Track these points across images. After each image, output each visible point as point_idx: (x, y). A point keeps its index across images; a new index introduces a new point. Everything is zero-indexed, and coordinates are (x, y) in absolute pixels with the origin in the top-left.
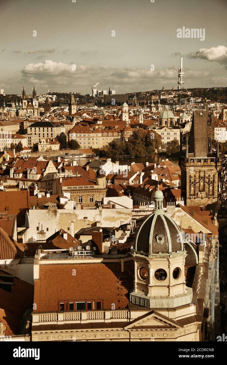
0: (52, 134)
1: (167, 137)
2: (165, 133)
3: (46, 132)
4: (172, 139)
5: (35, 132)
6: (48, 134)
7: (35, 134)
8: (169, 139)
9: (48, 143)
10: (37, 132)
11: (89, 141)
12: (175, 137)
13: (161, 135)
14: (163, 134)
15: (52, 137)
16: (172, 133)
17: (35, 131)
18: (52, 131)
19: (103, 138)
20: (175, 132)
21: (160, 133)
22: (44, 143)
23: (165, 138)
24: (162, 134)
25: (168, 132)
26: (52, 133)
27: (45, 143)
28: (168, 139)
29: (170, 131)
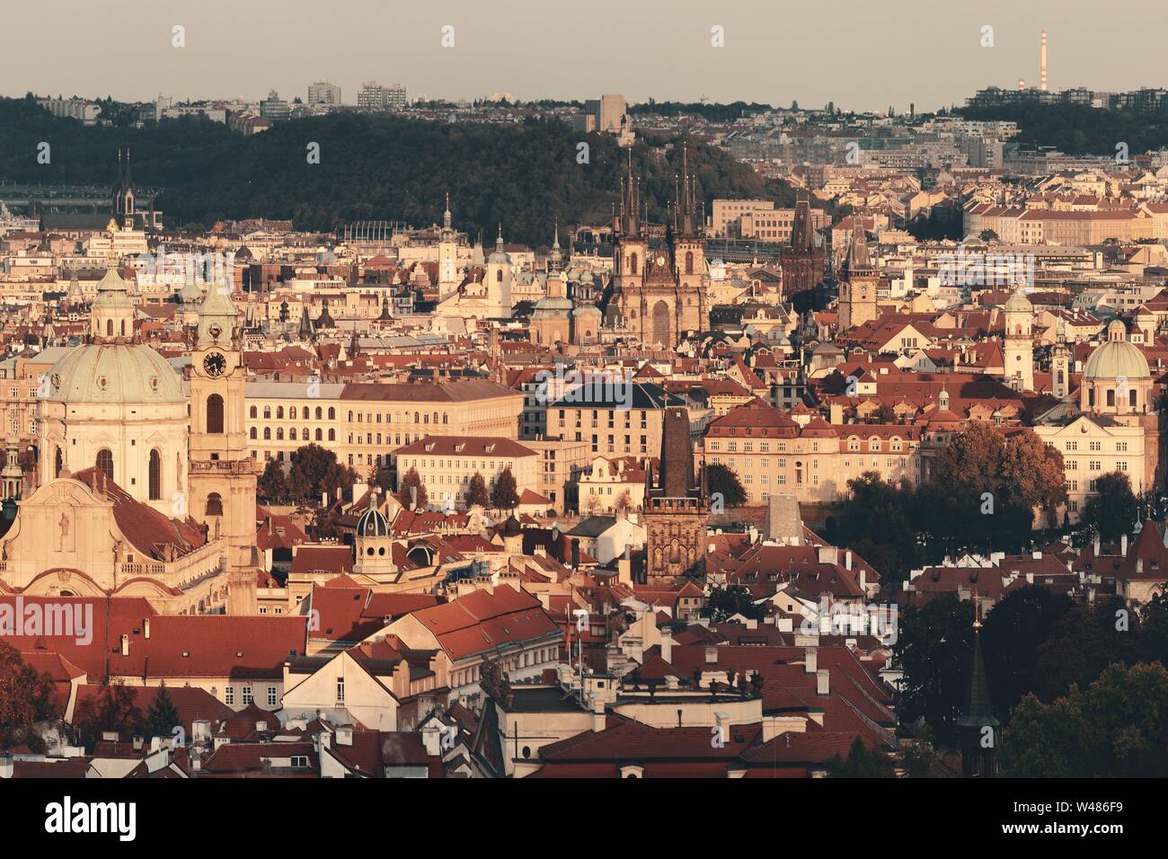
0: (643, 440)
1: (1088, 460)
2: (1083, 445)
3: (619, 432)
5: (578, 430)
6: (628, 439)
7: (578, 437)
8: (1098, 466)
9: (618, 478)
10: (587, 431)
11: (782, 471)
12: (1120, 461)
13: (1066, 452)
14: (1075, 448)
15: (644, 450)
16: (1108, 445)
17: (579, 425)
18: (644, 425)
19: (847, 458)
20: (1122, 441)
21: (1060, 444)
22: (601, 475)
23: (1083, 464)
24: (1069, 448)
25: (1095, 440)
26: (643, 432)
27: (607, 477)
28: (1091, 467)
29: (1103, 433)
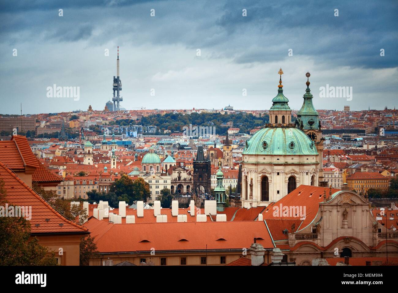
1: (155, 186)
2: (154, 181)
4: (161, 188)
8: (158, 188)
11: (59, 190)
12: (165, 185)
13: (149, 183)
14: (151, 182)
16: (161, 181)
19: (76, 186)
20: (165, 180)
21: (147, 181)
23: (154, 187)
25: (157, 180)
28: (156, 188)
29: (160, 178)
